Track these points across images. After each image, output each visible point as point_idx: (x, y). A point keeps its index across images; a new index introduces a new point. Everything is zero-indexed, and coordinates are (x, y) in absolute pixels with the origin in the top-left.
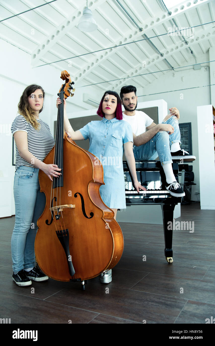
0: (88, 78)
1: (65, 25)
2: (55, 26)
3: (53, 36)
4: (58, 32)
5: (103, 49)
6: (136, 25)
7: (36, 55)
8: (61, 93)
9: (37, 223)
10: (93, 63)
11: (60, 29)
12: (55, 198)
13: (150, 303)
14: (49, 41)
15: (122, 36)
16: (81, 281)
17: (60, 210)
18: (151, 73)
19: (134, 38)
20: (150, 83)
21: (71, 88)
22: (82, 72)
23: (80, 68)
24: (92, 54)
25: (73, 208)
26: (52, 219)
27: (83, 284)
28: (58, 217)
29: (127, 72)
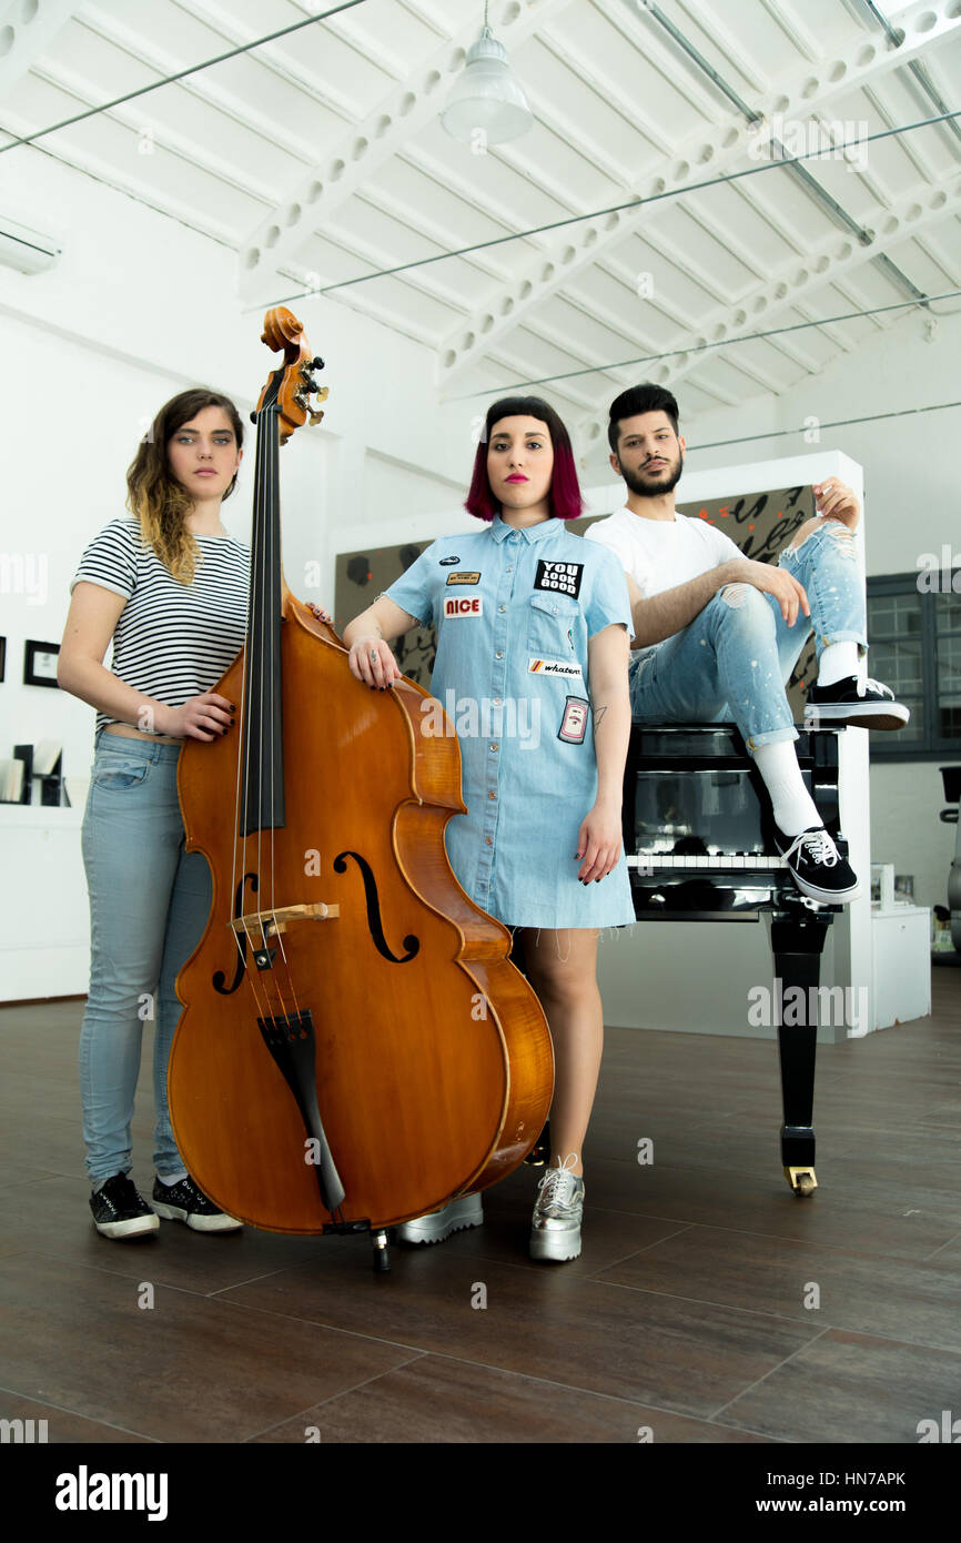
0: (505, 355)
1: (394, 113)
2: (347, 121)
3: (340, 165)
4: (362, 143)
5: (573, 217)
6: (733, 100)
7: (263, 252)
8: (264, 413)
9: (176, 984)
10: (528, 285)
11: (368, 131)
12: (252, 876)
13: (658, 1330)
14: (318, 187)
15: (667, 155)
16: (369, 1229)
17: (273, 929)
18: (814, 324)
19: (723, 161)
20: (811, 373)
21: (311, 388)
22: (476, 328)
23: (467, 310)
24: (525, 240)
25: (329, 921)
26: (241, 969)
27: (382, 1247)
28: (264, 959)
29: (696, 323)
